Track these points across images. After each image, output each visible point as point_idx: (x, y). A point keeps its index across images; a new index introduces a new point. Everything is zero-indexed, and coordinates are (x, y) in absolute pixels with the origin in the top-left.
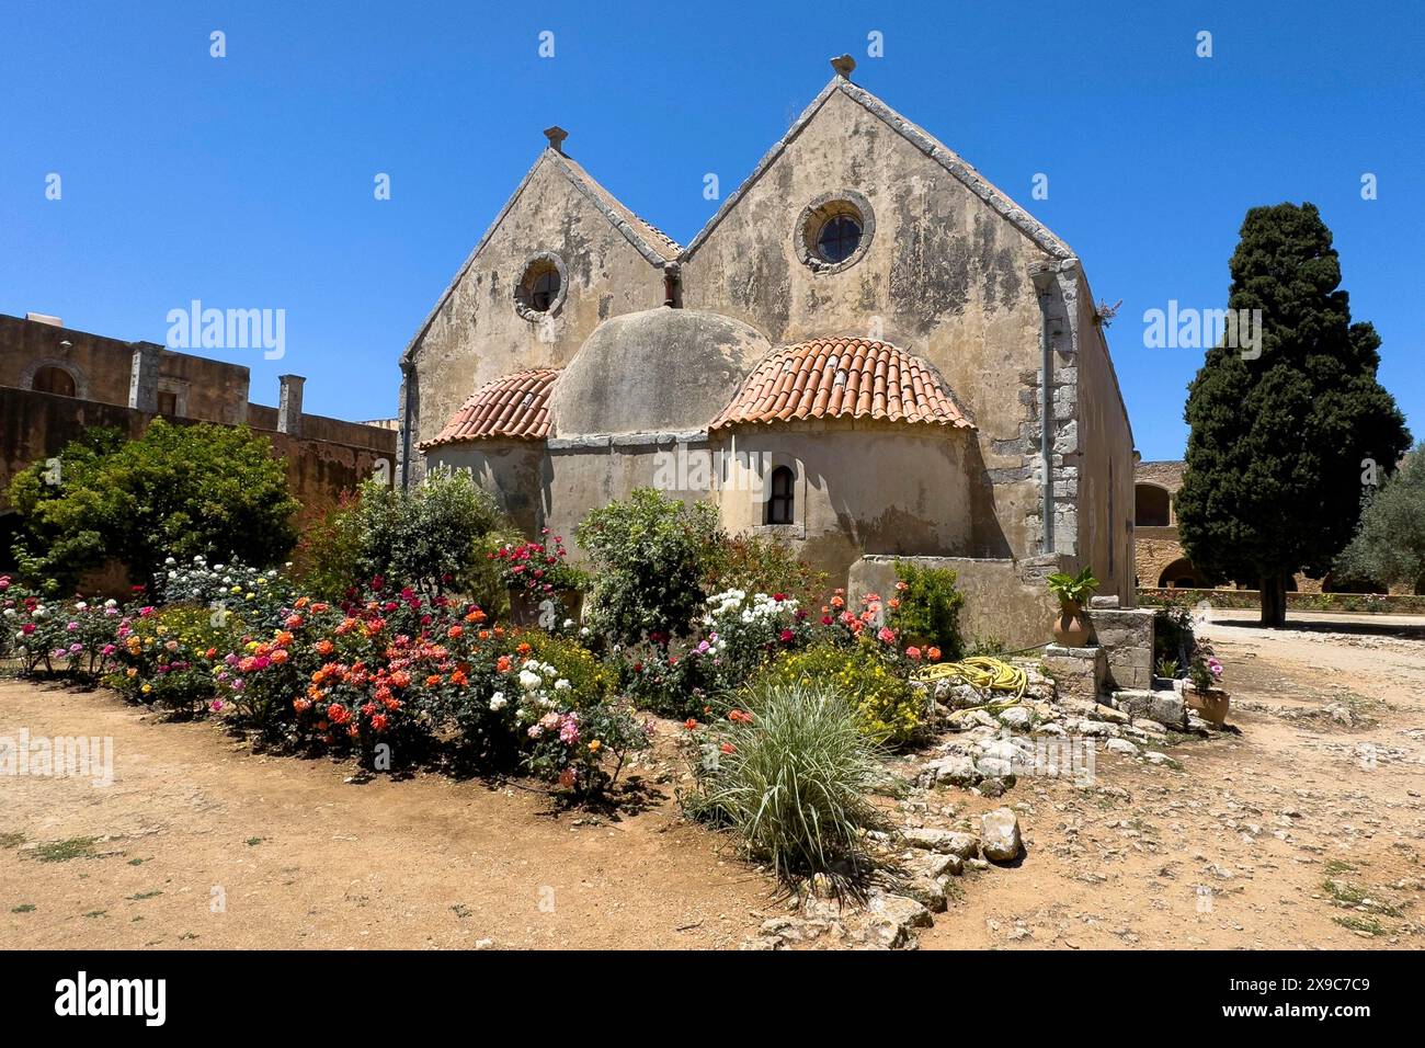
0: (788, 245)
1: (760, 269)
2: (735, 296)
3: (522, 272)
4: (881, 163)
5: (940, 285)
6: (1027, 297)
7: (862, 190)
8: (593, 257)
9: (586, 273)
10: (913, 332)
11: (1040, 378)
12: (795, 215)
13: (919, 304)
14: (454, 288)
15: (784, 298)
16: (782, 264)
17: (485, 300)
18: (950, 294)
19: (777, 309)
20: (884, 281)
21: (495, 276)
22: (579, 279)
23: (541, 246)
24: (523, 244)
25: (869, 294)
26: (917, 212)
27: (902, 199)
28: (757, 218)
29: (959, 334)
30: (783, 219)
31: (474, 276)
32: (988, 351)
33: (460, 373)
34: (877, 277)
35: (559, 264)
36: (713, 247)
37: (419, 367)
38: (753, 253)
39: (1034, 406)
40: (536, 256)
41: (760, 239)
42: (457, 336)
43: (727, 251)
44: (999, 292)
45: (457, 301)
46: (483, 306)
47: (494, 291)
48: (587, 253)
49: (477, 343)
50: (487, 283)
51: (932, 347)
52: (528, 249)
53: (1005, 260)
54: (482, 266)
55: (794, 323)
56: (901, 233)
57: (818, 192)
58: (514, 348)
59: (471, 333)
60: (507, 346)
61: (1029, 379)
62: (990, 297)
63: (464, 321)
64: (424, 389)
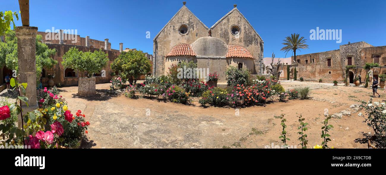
0: (229, 30)
1: (225, 33)
2: (221, 36)
3: (180, 26)
4: (242, 22)
5: (249, 41)
6: (259, 44)
7: (239, 25)
8: (194, 26)
9: (193, 28)
10: (246, 46)
11: (260, 54)
12: (230, 26)
13: (247, 43)
14: (165, 28)
15: (229, 38)
16: (228, 33)
17: (172, 31)
18: (251, 42)
19: (228, 39)
20: (243, 39)
21: (174, 26)
22: (192, 29)
23: (184, 22)
24: (180, 21)
25: (241, 40)
26: (247, 30)
27: (245, 28)
28: (224, 25)
29: (252, 48)
30: (228, 26)
31: (169, 26)
32: (255, 50)
33: (167, 43)
34: (242, 38)
35: (188, 26)
36: (217, 28)
37: (158, 41)
38: (224, 30)
39: (259, 57)
40: (183, 24)
41: (224, 28)
42: (166, 36)
43: (219, 29)
44: (256, 44)
45: (166, 30)
46: (171, 31)
47: (174, 29)
48: (193, 25)
49: (170, 38)
50: (172, 27)
51: (249, 49)
52: (181, 23)
53: (257, 39)
54: (171, 24)
55: (230, 42)
56: (245, 33)
57: (233, 24)
58: (178, 40)
59: (169, 36)
60: (177, 39)
61: (259, 54)
62: (255, 44)
63: (167, 34)
64: (159, 45)
